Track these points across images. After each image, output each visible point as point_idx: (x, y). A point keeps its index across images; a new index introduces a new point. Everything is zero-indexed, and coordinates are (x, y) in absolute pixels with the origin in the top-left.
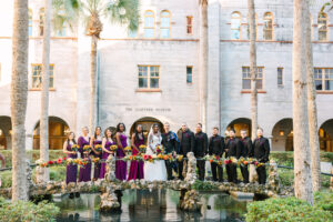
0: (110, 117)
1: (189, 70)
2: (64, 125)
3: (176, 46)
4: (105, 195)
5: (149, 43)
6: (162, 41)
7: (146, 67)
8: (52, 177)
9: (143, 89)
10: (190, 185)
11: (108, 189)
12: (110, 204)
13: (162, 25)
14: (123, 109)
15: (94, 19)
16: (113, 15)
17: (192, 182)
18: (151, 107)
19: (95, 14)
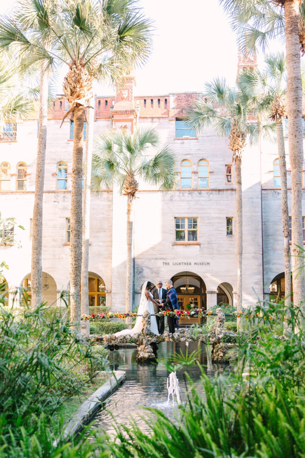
0: (146, 272)
1: (229, 221)
2: (99, 281)
3: (215, 196)
4: (142, 347)
5: (186, 194)
6: (200, 191)
7: (183, 219)
8: (92, 331)
9: (181, 242)
10: (219, 339)
11: (145, 342)
12: (146, 355)
13: (200, 175)
14: (160, 263)
15: (129, 179)
16: (147, 173)
17: (221, 336)
18: (189, 261)
19: (131, 174)
